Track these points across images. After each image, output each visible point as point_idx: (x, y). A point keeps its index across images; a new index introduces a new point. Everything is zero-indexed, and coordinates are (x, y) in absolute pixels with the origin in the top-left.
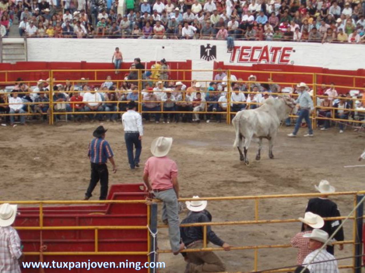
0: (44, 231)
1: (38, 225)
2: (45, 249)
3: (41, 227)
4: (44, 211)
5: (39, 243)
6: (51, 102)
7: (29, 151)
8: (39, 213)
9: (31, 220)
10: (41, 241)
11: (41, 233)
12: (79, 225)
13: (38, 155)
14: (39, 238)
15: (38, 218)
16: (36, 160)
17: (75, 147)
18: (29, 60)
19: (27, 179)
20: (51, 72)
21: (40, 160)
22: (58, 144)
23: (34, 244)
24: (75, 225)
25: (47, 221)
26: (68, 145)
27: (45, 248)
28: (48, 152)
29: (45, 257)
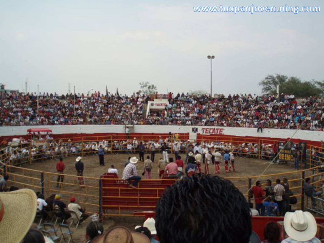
3: (139, 188)
14: (138, 192)
23: (136, 194)
27: (140, 195)
29: (140, 199)
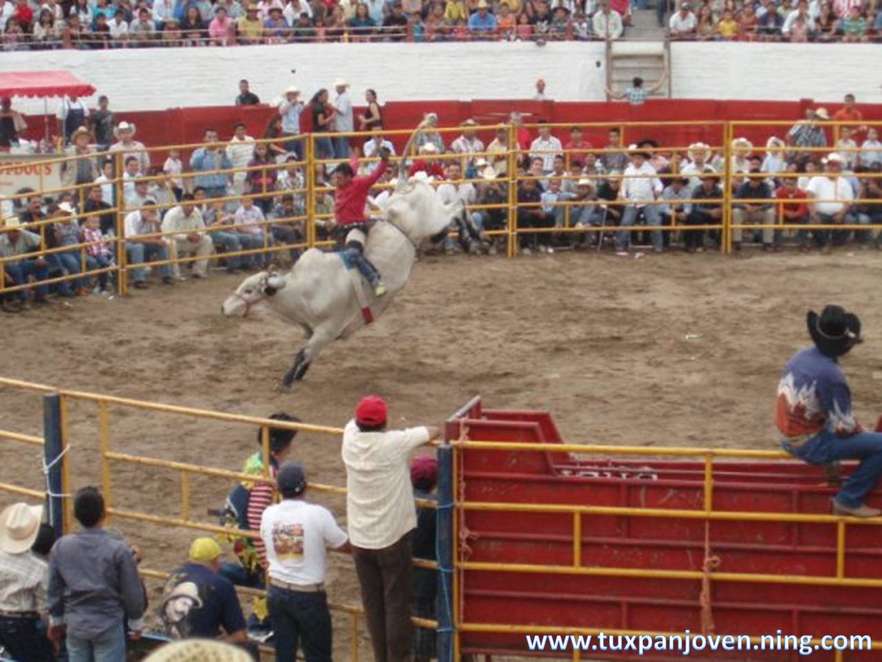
0: (713, 521)
1: (700, 507)
2: (715, 566)
3: (707, 513)
4: (716, 473)
5: (701, 549)
6: (727, 200)
7: (674, 318)
8: (702, 477)
9: (683, 495)
10: (707, 545)
11: (707, 526)
12: (801, 511)
13: (693, 328)
14: (702, 538)
15: (701, 488)
16: (690, 341)
17: (784, 311)
18: (675, 96)
19: (668, 386)
20: (728, 126)
21: (699, 341)
22: (741, 303)
23: (689, 553)
24: (789, 511)
25: (721, 498)
26: (768, 304)
27: (714, 562)
28: (719, 321)
29: (714, 584)
